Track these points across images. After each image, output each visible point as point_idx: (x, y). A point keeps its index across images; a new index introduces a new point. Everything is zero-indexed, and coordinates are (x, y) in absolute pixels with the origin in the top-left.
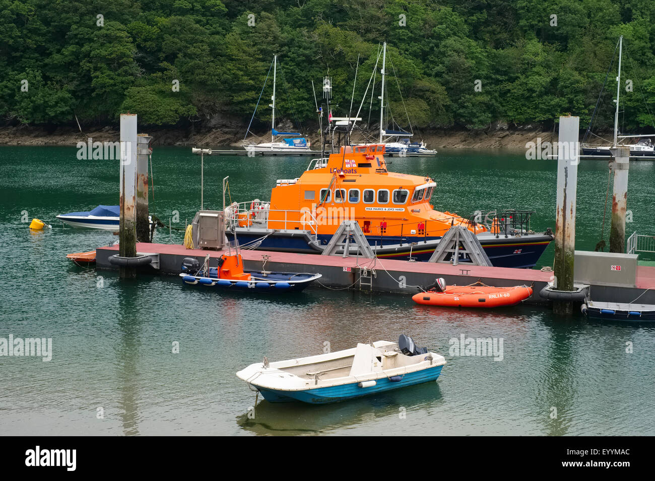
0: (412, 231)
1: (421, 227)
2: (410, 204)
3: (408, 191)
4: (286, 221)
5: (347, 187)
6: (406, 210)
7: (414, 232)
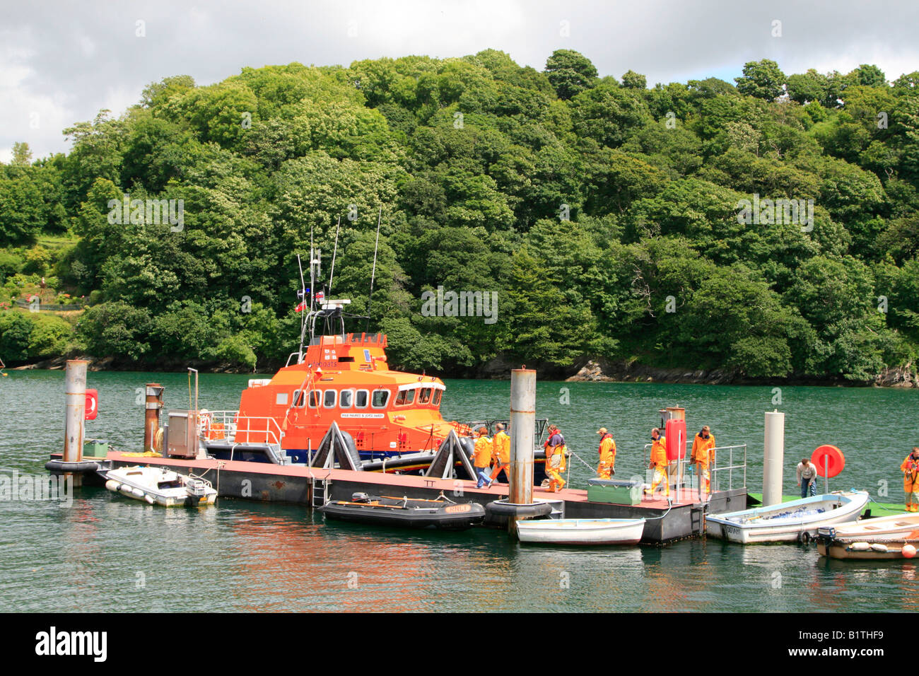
0: (392, 443)
1: (402, 440)
2: (391, 408)
3: (389, 392)
4: (248, 430)
5: (323, 388)
6: (386, 417)
7: (393, 445)
